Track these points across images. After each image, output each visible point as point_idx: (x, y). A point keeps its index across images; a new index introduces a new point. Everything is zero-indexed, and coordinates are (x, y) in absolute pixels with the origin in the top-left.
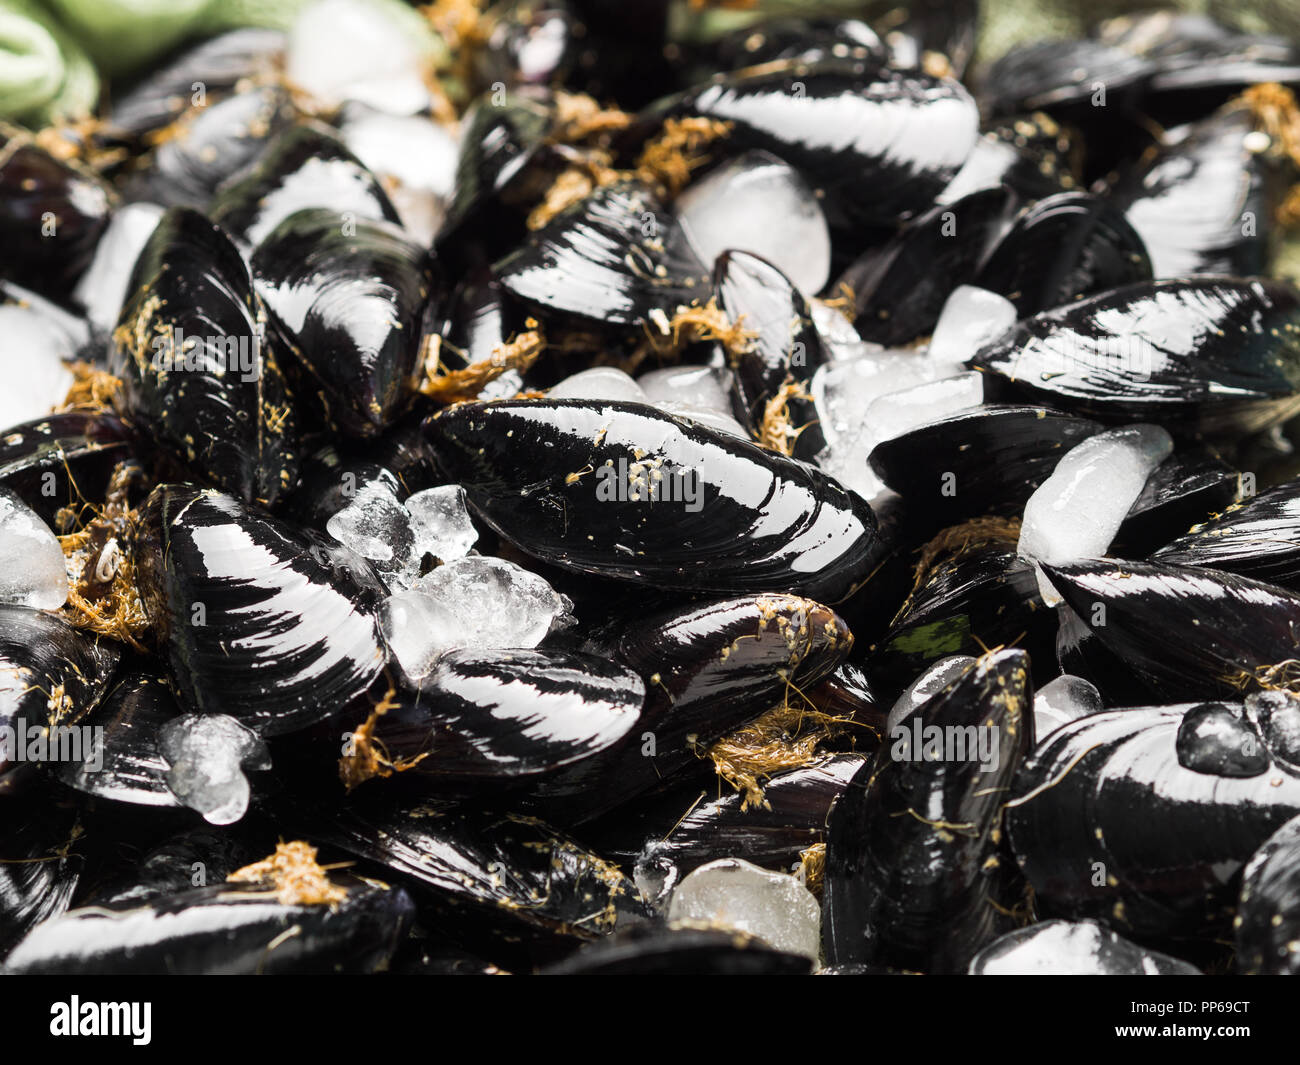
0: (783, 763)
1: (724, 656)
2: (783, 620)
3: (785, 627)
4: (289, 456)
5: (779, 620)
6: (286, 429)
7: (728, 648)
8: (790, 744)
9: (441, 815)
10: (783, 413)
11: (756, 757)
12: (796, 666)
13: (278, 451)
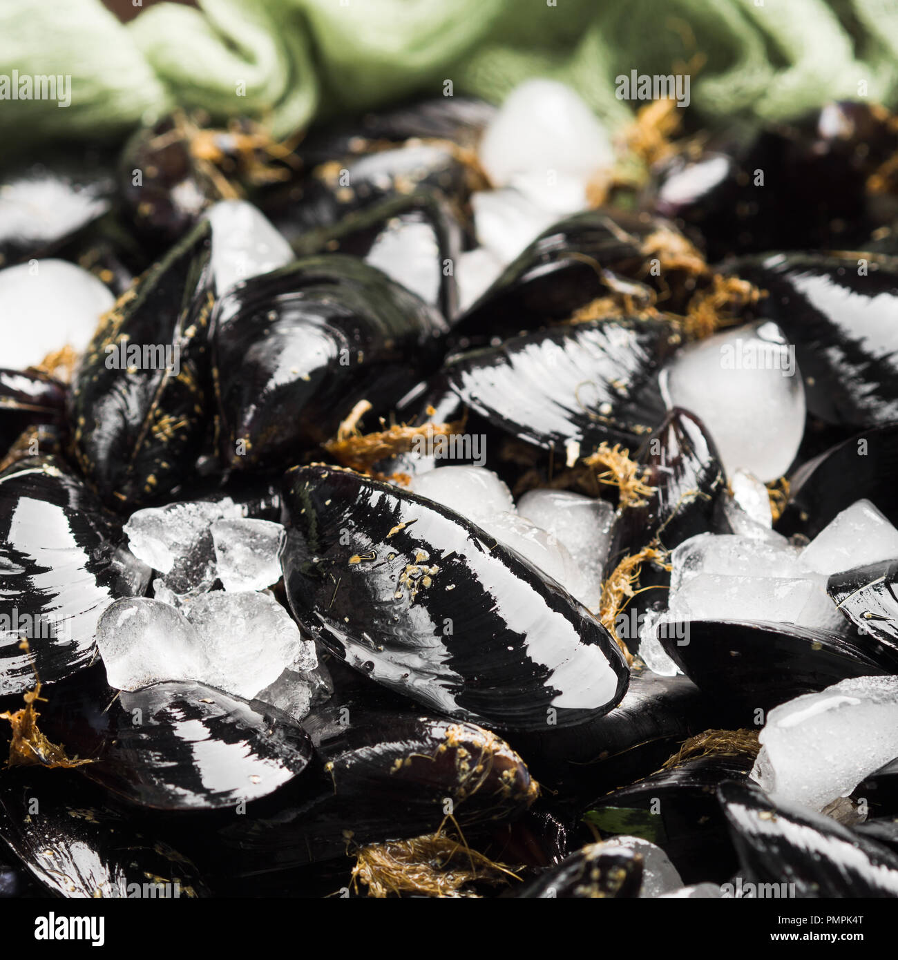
0: (419, 886)
1: (395, 766)
2: (463, 752)
3: (463, 759)
4: (164, 465)
5: (459, 750)
6: (172, 441)
7: (401, 760)
8: (437, 871)
9: (96, 822)
10: (633, 573)
11: (395, 872)
12: (462, 800)
13: (154, 457)
